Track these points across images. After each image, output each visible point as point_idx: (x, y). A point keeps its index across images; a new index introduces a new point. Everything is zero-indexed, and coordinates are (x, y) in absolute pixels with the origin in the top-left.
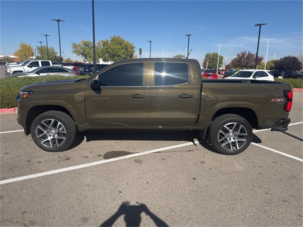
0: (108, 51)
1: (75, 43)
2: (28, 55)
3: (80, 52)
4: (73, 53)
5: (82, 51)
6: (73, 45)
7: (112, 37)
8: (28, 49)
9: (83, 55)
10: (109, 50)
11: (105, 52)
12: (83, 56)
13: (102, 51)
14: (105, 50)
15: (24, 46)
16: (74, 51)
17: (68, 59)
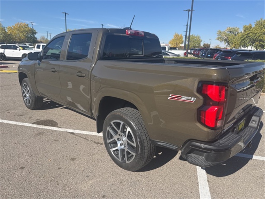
0: (249, 36)
1: (220, 31)
2: (179, 43)
3: (224, 39)
4: (217, 40)
5: (226, 37)
6: (218, 33)
7: (257, 21)
8: (180, 38)
9: (226, 41)
10: (250, 34)
11: (245, 37)
12: (226, 43)
13: (242, 36)
14: (245, 35)
15: (177, 36)
16: (218, 38)
17: (217, 46)
